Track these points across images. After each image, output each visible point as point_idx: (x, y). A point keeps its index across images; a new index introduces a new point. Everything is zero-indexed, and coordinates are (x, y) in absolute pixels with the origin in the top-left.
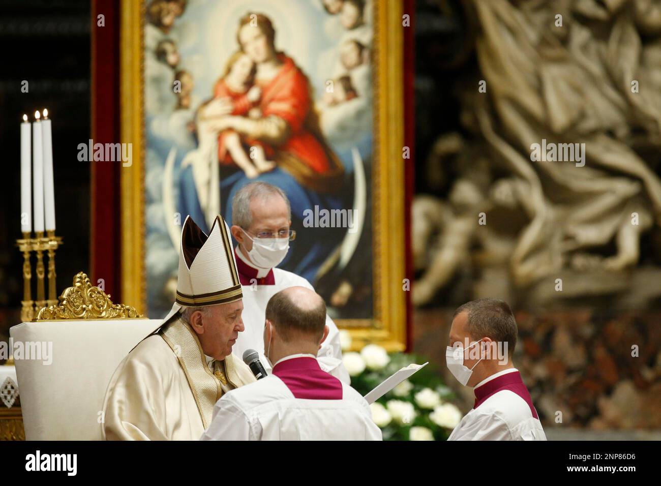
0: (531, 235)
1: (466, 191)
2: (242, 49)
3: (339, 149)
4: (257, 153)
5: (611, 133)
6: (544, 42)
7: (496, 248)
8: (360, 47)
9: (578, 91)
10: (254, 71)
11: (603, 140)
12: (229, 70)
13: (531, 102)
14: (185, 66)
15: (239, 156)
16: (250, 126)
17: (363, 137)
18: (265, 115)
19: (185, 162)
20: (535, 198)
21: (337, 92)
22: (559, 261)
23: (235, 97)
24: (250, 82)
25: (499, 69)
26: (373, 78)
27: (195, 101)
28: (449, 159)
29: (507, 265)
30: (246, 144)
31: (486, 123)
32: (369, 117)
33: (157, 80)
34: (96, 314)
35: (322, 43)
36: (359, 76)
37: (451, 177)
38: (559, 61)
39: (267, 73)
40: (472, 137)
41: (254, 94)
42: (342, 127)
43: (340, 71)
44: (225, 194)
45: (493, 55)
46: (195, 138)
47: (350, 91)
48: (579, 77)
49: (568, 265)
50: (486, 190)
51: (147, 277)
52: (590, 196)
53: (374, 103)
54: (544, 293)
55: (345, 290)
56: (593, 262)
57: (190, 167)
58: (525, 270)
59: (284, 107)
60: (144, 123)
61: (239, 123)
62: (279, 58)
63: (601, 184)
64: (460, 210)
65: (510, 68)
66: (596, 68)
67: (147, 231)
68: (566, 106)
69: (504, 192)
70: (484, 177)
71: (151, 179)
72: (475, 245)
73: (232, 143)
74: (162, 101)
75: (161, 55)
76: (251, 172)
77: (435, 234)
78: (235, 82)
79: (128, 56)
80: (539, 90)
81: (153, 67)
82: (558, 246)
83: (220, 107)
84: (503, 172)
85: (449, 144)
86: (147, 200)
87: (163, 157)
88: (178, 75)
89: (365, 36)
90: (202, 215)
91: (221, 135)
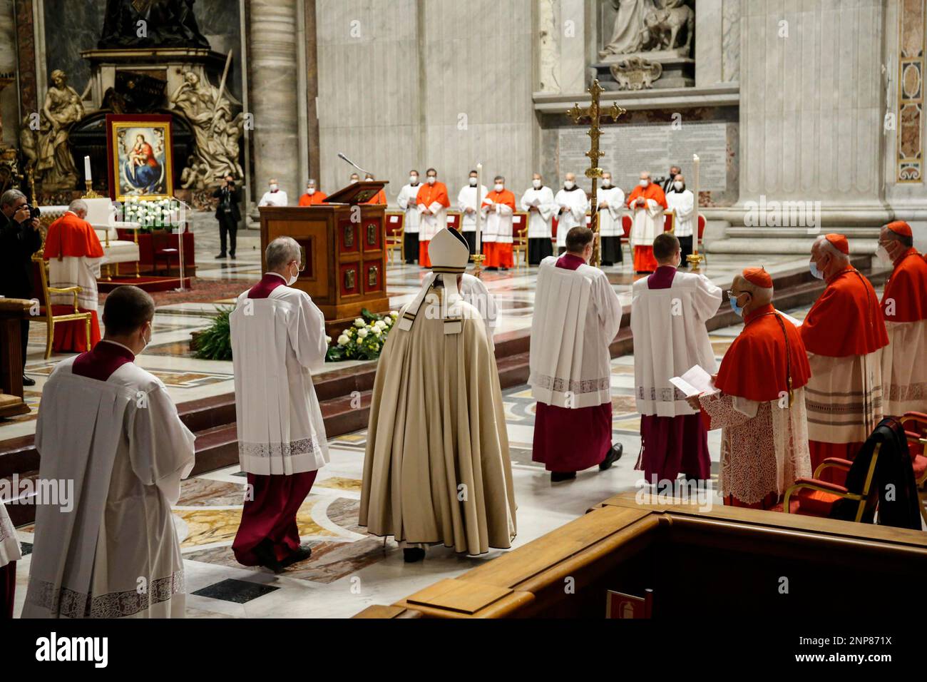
0: (207, 175)
1: (195, 166)
2: (138, 141)
3: (158, 161)
4: (142, 162)
5: (222, 154)
6: (208, 137)
7: (201, 177)
8: (162, 141)
9: (215, 146)
10: (140, 146)
11: (221, 156)
12: (135, 145)
13: (206, 148)
14: (126, 145)
15: (138, 163)
16: (140, 157)
17: (163, 158)
18: (143, 154)
20: (208, 167)
21: (158, 150)
22: (213, 179)
23: (136, 151)
24: (140, 148)
25: (200, 142)
26: (165, 147)
27: (129, 152)
28: (191, 160)
29: (202, 180)
30: (139, 160)
31: (198, 153)
32: (164, 155)
33: (121, 148)
34: (94, 197)
35: (154, 140)
36: (162, 146)
37: (192, 163)
38: (212, 140)
39: (143, 146)
40: (195, 155)
41: (140, 150)
42: (159, 157)
43: (157, 145)
44: (135, 170)
45: (198, 140)
46: (129, 159)
47: (160, 149)
48: (215, 143)
49: (215, 180)
50: (198, 166)
51: (120, 186)
52: (218, 167)
53: (165, 151)
54: (210, 186)
55: (160, 189)
56: (220, 179)
57: (128, 165)
58: (206, 181)
59: (147, 153)
60: (118, 156)
61: (138, 156)
62: (145, 143)
63: (221, 164)
64: (194, 170)
65: (202, 142)
66: (219, 142)
67: (120, 178)
68: (213, 149)
69: (202, 166)
70: (198, 163)
71: (120, 168)
72: (196, 177)
73: (136, 160)
74: (122, 152)
75: (121, 143)
76: (140, 166)
77: (189, 175)
78: (137, 148)
79: (114, 143)
80: (208, 146)
81: (119, 145)
82: (213, 176)
83: (133, 153)
84: (201, 162)
85: (191, 157)
86: (119, 171)
87: (122, 163)
88: (125, 147)
89: (163, 138)
90: (131, 174)
91: (134, 159)
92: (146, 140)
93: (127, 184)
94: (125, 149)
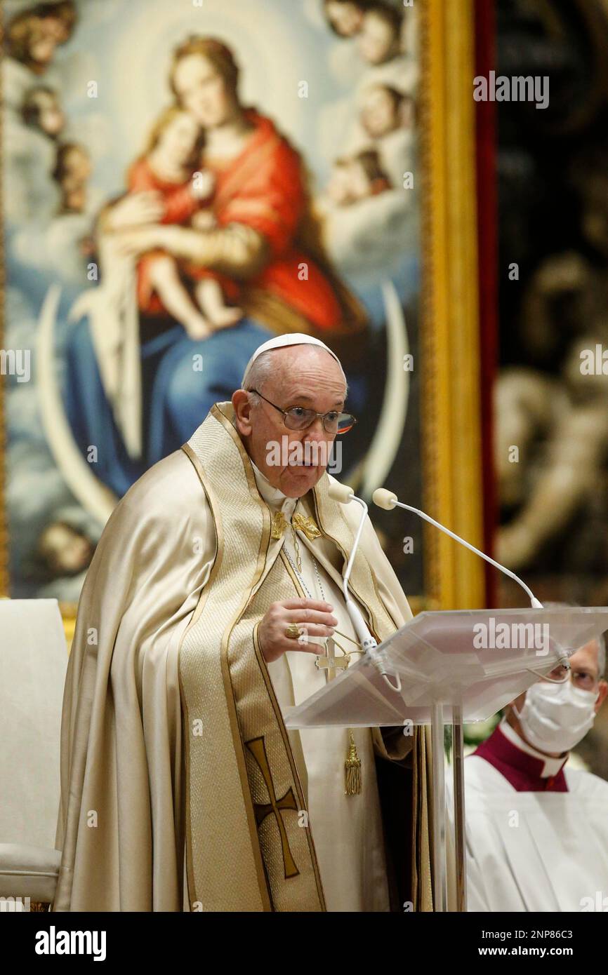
2: (179, 103)
3: (359, 285)
4: (209, 293)
8: (396, 96)
10: (201, 142)
12: (155, 142)
14: (75, 134)
15: (175, 300)
16: (195, 245)
18: (221, 224)
19: (78, 310)
21: (356, 180)
23: (167, 190)
24: (194, 163)
27: (94, 199)
30: (188, 278)
35: (326, 90)
36: (394, 150)
39: (226, 146)
41: (201, 185)
43: (357, 141)
44: (150, 369)
47: (379, 179)
57: (85, 319)
59: (258, 208)
61: (176, 239)
62: (247, 118)
67: (6, 438)
73: (162, 275)
75: (30, 114)
76: (197, 328)
77: (539, 440)
78: (167, 163)
83: (140, 209)
88: (63, 151)
89: (404, 76)
90: (108, 407)
91: (141, 261)
92: (250, 93)
93: (70, 499)
94: (60, 173)
